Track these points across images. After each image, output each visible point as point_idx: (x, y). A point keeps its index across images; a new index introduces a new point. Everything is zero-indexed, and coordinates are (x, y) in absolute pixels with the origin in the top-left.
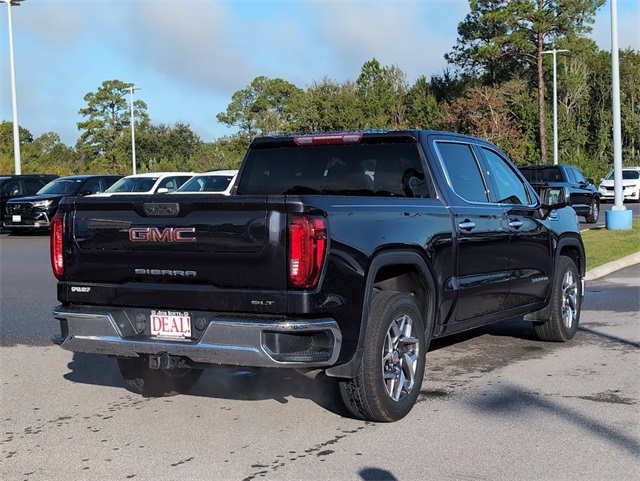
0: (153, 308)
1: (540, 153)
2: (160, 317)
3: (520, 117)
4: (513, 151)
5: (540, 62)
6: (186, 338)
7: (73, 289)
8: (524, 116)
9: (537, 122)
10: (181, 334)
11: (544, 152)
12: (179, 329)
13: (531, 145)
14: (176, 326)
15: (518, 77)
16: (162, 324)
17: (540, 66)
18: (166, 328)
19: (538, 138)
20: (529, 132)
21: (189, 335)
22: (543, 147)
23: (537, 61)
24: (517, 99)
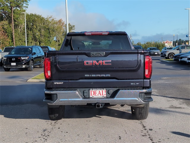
0: (91, 88)
1: (13, 43)
2: (94, 91)
3: (7, 32)
4: (5, 42)
5: (13, 16)
6: (104, 97)
7: (55, 83)
8: (8, 32)
9: (12, 34)
10: (102, 96)
11: (14, 43)
12: (101, 94)
13: (10, 41)
14: (100, 94)
15: (5, 20)
16: (95, 93)
17: (12, 17)
18: (96, 94)
19: (12, 39)
20: (10, 37)
21: (106, 96)
22: (14, 41)
23: (11, 15)
24: (5, 27)
